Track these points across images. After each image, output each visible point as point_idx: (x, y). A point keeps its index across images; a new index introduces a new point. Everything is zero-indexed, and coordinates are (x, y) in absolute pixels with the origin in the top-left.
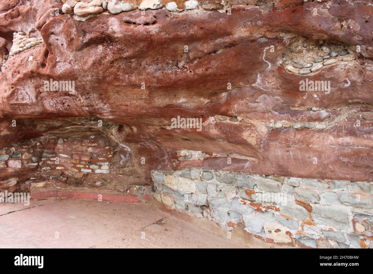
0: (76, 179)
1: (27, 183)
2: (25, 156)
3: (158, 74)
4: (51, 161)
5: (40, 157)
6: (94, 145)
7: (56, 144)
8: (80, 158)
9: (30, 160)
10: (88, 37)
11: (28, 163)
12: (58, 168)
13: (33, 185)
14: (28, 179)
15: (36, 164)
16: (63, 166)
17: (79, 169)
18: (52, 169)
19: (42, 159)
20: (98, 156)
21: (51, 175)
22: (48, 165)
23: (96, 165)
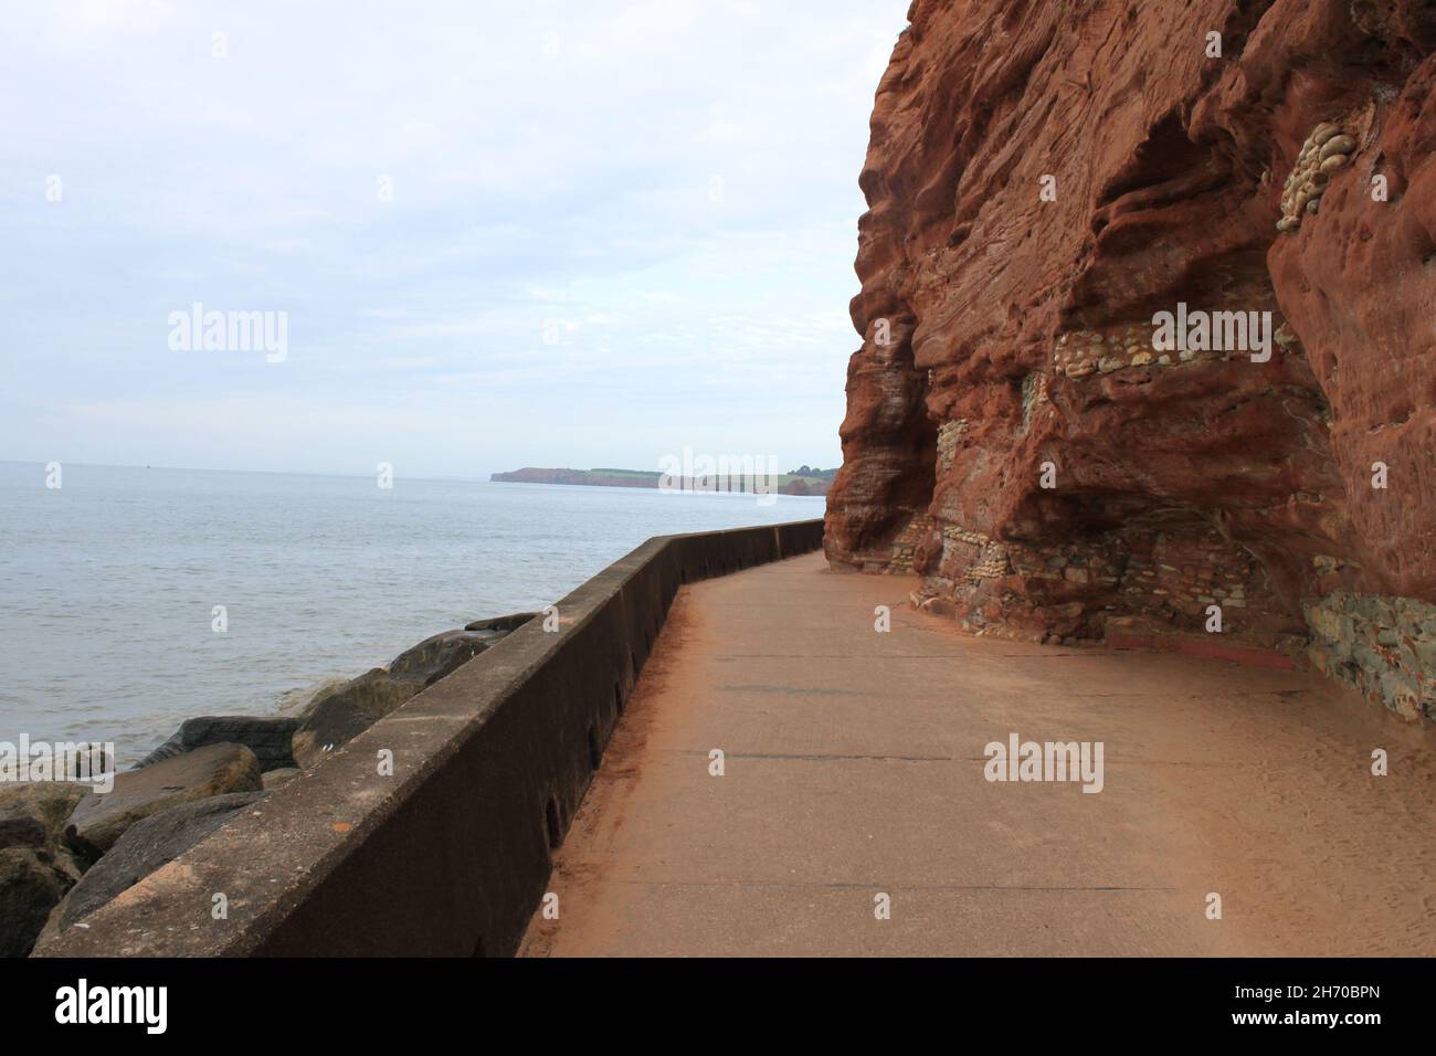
0: (1190, 617)
1: (1101, 614)
2: (1095, 562)
3: (1185, 435)
4: (1144, 576)
5: (1122, 567)
6: (1218, 547)
7: (1152, 543)
8: (1196, 575)
9: (1102, 571)
10: (1088, 398)
11: (1099, 576)
12: (1157, 592)
13: (1111, 620)
14: (1102, 608)
15: (1114, 580)
16: (1166, 588)
17: (1195, 596)
18: (1145, 593)
19: (1127, 572)
20: (1226, 570)
21: (1143, 605)
22: (1137, 584)
23: (1223, 589)
